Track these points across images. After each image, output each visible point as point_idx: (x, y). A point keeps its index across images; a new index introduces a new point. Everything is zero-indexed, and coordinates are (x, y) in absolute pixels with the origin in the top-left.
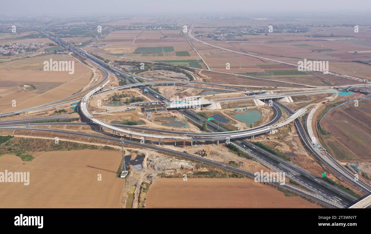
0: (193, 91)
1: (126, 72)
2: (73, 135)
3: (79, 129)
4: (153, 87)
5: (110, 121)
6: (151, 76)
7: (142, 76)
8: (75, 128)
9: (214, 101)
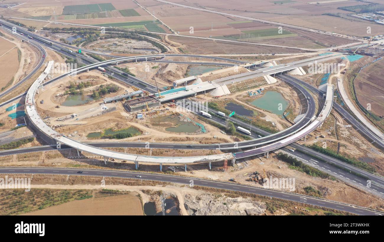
0: (177, 69)
1: (67, 45)
2: (36, 174)
3: (40, 158)
4: (118, 66)
5: (84, 134)
6: (106, 49)
7: (94, 50)
8: (34, 158)
9: (217, 83)
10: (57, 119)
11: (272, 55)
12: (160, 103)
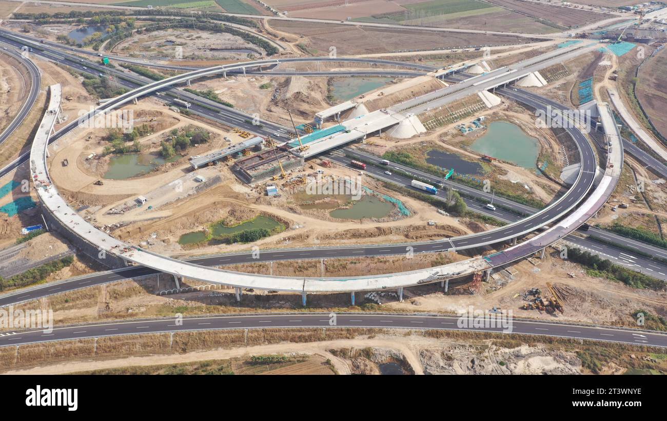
0: (309, 88)
1: (73, 47)
2: (103, 337)
3: (99, 300)
4: (191, 87)
6: (155, 52)
7: (131, 56)
8: (86, 301)
9: (398, 113)
10: (106, 209)
11: (476, 50)
12: (303, 160)
